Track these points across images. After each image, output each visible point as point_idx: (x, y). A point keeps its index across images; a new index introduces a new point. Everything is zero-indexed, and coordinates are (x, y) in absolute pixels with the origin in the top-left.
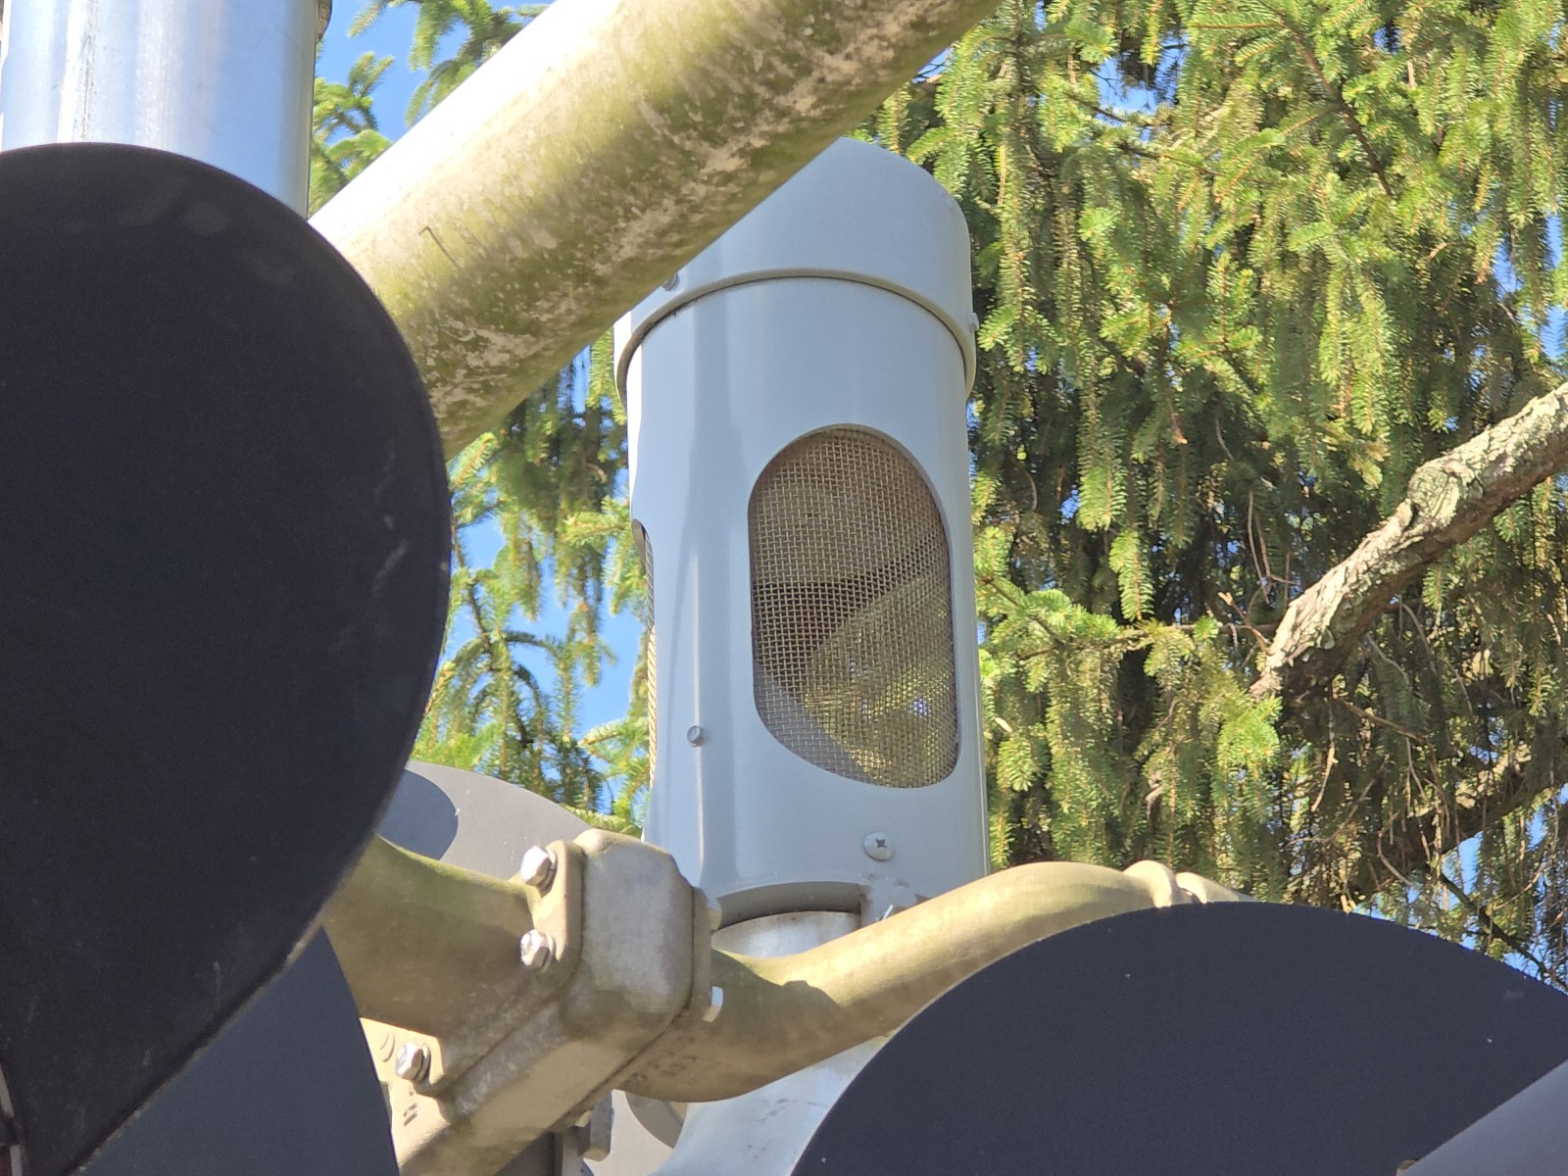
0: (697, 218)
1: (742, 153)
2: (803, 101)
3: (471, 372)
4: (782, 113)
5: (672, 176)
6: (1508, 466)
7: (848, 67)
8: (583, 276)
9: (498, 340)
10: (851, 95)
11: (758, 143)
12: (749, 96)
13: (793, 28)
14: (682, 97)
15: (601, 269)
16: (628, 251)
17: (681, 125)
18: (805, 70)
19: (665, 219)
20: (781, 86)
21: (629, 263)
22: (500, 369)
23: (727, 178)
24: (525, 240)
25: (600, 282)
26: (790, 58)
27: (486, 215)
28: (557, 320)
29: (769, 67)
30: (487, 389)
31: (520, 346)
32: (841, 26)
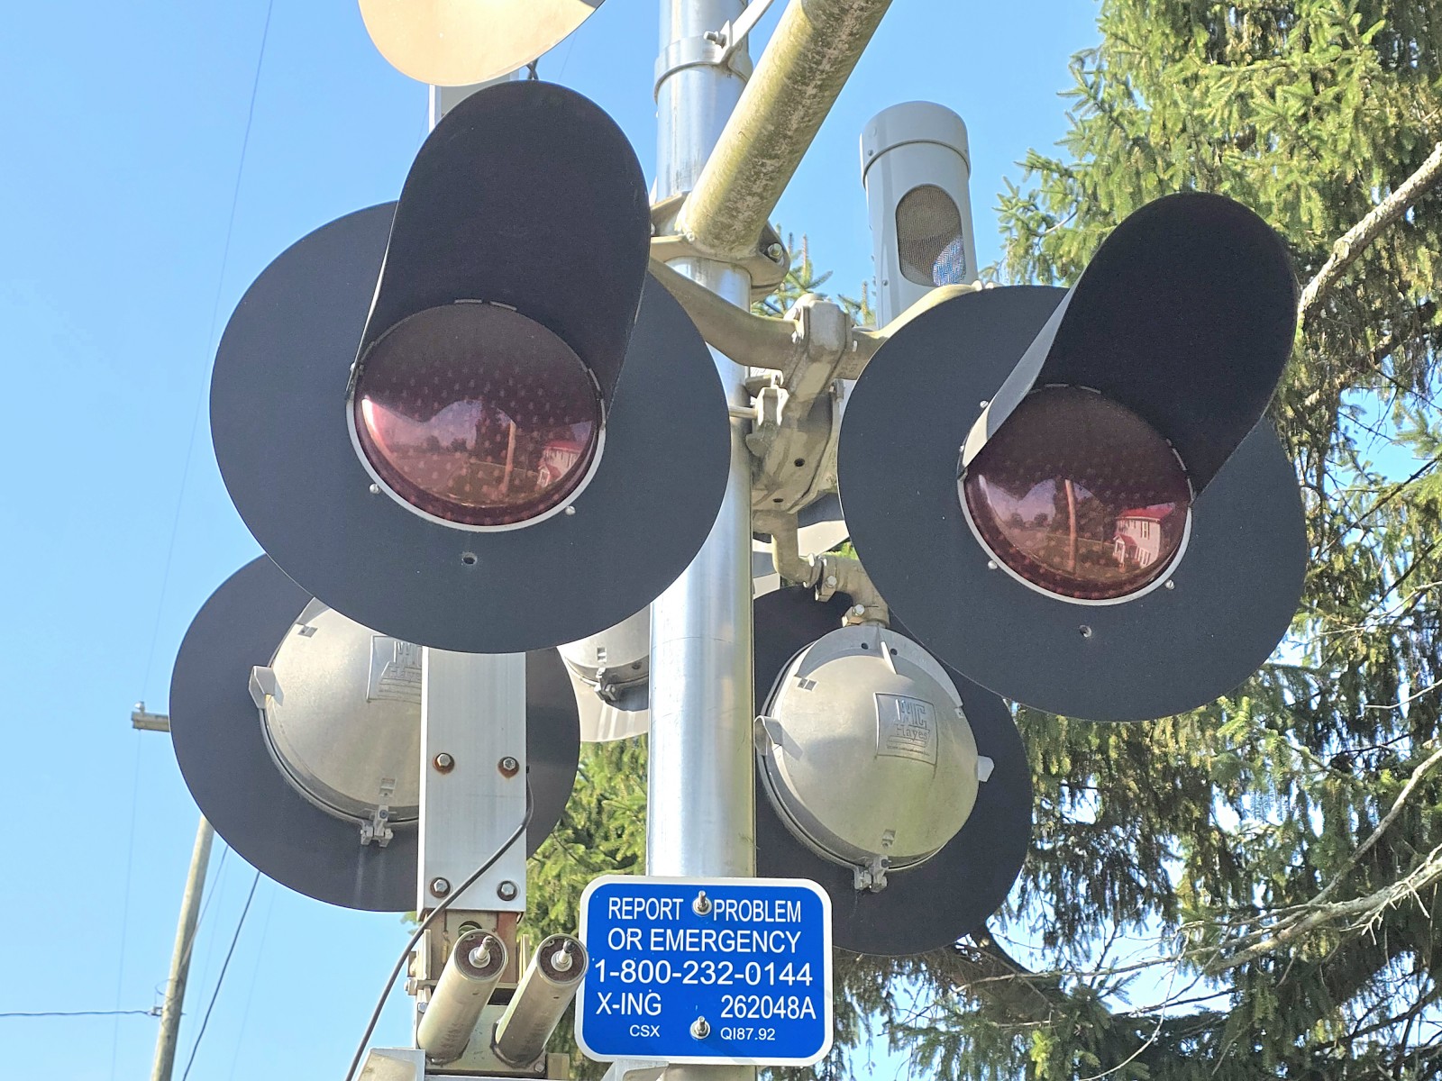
0: (811, 111)
1: (815, 87)
2: (826, 66)
3: (765, 174)
4: (822, 72)
5: (799, 99)
6: (1363, 236)
7: (836, 52)
8: (785, 137)
9: (768, 162)
10: (840, 62)
11: (819, 83)
12: (811, 68)
13: (816, 43)
14: (793, 73)
15: (789, 133)
16: (795, 126)
17: (796, 82)
18: (824, 56)
19: (802, 113)
20: (819, 63)
21: (796, 130)
22: (773, 172)
23: (815, 96)
24: (766, 129)
25: (790, 137)
26: (818, 53)
27: (753, 124)
28: (783, 152)
29: (813, 57)
30: (772, 179)
31: (776, 163)
32: (829, 39)
